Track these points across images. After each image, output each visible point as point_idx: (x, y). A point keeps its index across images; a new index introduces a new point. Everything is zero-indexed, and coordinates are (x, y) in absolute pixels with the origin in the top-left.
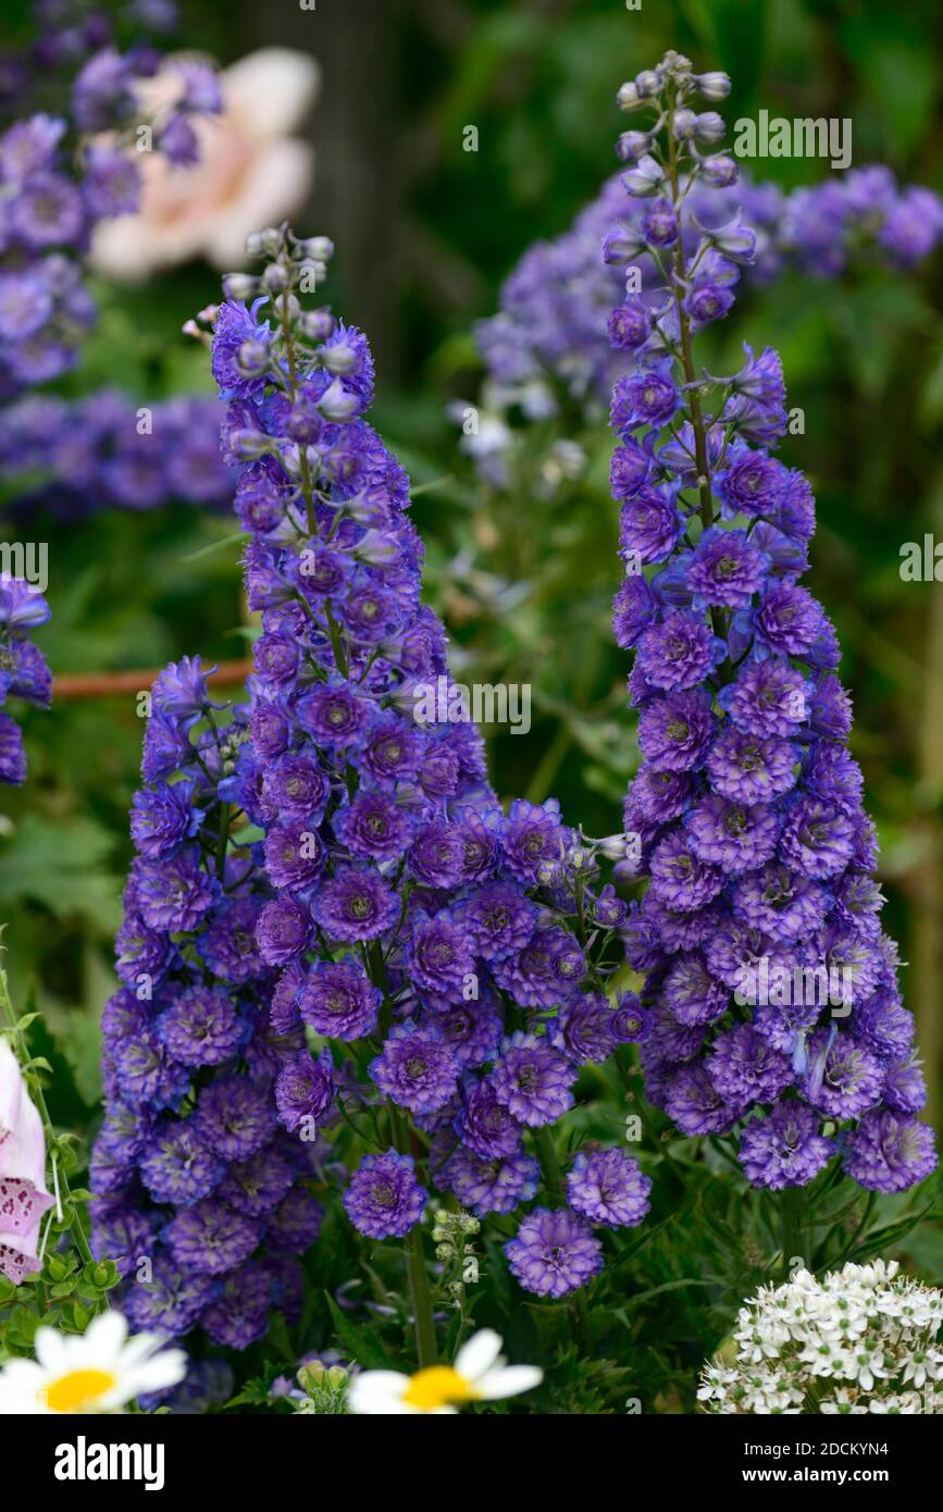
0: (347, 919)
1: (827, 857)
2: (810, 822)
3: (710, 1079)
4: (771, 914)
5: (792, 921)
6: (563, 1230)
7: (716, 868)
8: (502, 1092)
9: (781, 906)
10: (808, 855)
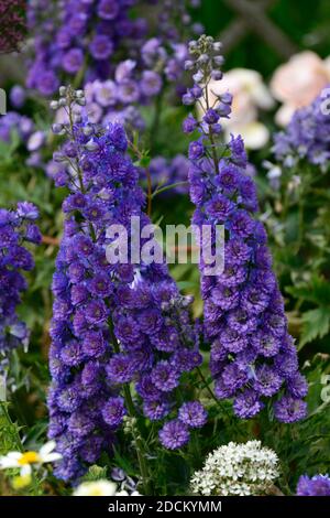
0: (93, 316)
1: (257, 307)
2: (252, 295)
3: (223, 379)
4: (238, 324)
5: (245, 327)
6: (177, 428)
7: (219, 307)
8: (153, 379)
9: (243, 322)
10: (250, 305)
